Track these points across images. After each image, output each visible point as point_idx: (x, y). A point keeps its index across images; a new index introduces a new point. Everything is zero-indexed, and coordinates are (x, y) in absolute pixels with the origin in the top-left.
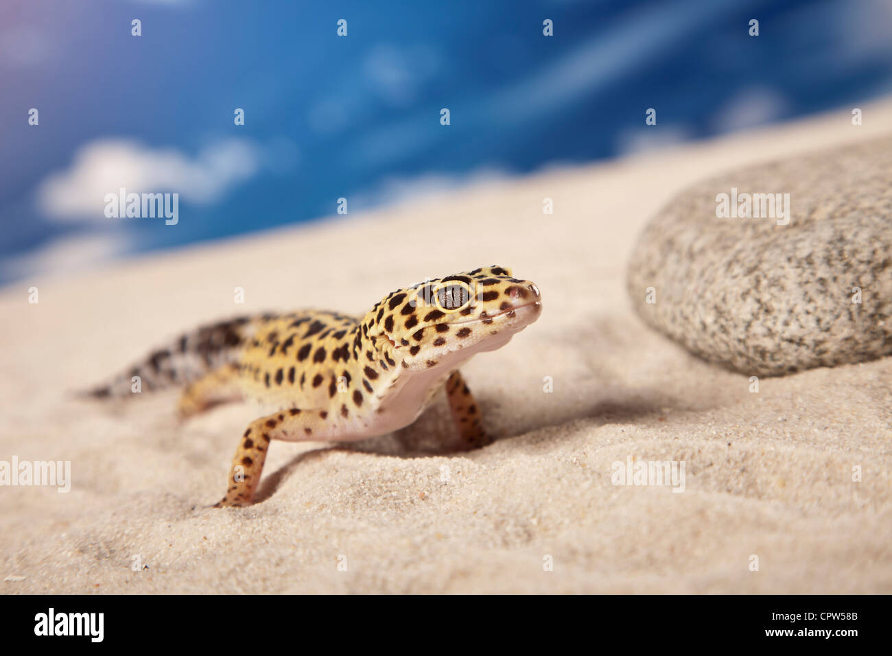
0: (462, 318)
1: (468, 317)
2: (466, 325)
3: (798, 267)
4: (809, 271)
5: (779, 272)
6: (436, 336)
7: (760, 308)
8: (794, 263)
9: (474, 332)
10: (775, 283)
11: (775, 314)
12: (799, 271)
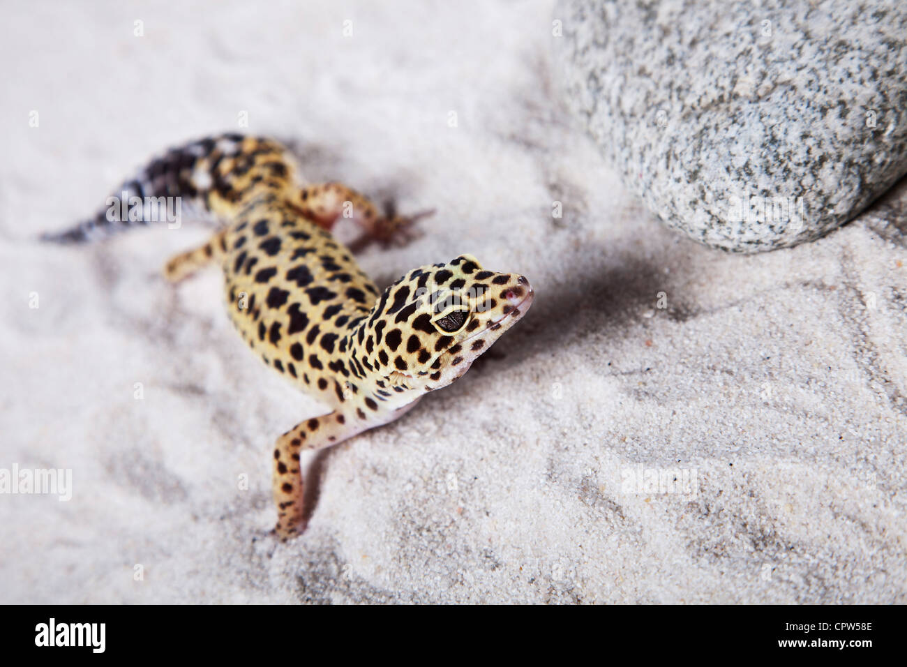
0: (471, 334)
1: (476, 331)
2: (476, 338)
3: (739, 179)
4: (750, 183)
5: (722, 186)
6: (452, 358)
7: (712, 219)
8: (734, 175)
9: (487, 341)
10: (720, 196)
11: (728, 225)
12: (741, 183)
